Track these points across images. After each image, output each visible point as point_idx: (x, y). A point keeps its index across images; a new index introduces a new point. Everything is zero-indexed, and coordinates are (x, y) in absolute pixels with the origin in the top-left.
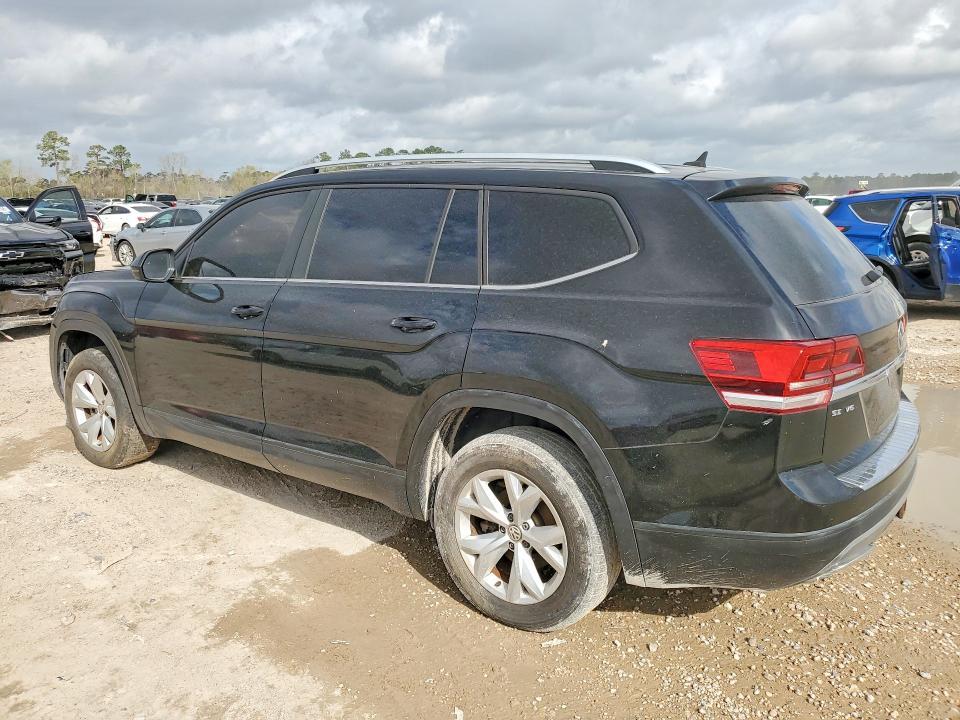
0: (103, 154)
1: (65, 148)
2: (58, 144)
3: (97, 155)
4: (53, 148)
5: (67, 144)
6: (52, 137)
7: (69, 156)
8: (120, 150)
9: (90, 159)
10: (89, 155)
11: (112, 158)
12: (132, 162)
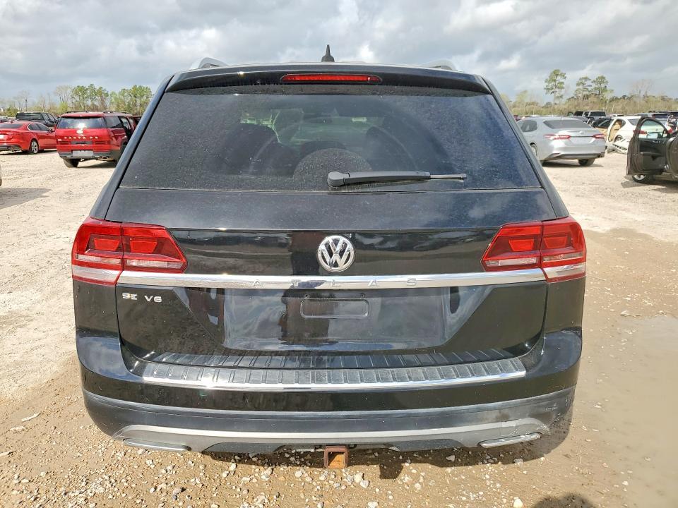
0: (588, 83)
1: (562, 80)
2: (559, 78)
3: (583, 84)
4: (555, 81)
5: (565, 78)
6: (556, 73)
7: (564, 86)
8: (601, 79)
9: (578, 87)
10: (578, 84)
11: (594, 85)
12: (608, 88)
